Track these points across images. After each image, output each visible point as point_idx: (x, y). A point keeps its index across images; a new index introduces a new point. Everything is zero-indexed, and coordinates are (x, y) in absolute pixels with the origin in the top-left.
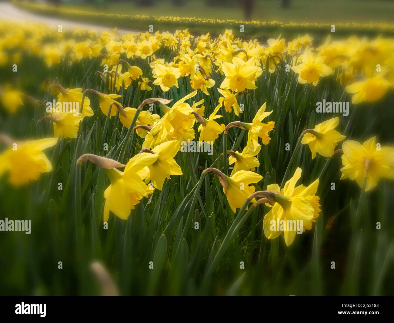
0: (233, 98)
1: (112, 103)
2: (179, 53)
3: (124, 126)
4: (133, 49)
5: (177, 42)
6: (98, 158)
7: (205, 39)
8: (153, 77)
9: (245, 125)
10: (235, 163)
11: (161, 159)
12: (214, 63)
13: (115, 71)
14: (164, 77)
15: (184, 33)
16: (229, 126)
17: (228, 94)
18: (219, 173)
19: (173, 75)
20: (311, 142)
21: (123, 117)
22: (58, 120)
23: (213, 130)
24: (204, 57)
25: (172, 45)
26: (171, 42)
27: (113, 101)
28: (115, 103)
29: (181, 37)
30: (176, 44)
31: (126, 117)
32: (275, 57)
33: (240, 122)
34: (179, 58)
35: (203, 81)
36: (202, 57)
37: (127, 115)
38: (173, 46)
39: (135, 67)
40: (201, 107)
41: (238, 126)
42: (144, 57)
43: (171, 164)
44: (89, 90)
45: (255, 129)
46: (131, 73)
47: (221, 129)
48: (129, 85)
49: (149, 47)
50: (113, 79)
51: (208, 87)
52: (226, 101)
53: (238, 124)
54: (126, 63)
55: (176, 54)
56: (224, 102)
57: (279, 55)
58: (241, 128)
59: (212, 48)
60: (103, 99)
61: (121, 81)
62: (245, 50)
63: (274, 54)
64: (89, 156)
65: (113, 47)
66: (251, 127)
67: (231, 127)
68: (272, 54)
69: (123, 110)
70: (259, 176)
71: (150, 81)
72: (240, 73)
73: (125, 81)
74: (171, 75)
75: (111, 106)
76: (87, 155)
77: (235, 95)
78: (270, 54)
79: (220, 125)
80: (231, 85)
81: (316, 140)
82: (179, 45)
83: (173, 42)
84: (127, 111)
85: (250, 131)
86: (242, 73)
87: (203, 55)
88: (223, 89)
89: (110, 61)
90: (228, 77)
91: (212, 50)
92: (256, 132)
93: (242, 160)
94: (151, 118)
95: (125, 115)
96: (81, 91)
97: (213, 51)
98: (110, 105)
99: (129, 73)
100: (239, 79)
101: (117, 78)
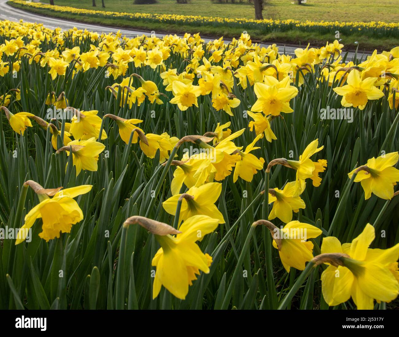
0: (265, 122)
1: (133, 130)
2: (191, 61)
3: (143, 153)
4: (141, 58)
5: (189, 48)
6: (149, 222)
7: (219, 45)
8: (166, 90)
9: (291, 163)
10: (274, 202)
11: (201, 205)
12: (235, 75)
13: (127, 86)
14: (182, 96)
15: (194, 37)
16: (272, 163)
17: (259, 118)
18: (272, 227)
19: (192, 94)
20: (364, 180)
21: (144, 145)
22: (77, 150)
23: (250, 165)
24: (224, 69)
25: (182, 51)
26: (181, 48)
27: (135, 128)
28: (137, 130)
29: (192, 41)
30: (188, 50)
31: (148, 145)
32: (303, 69)
33: (285, 159)
34: (191, 66)
35: (226, 100)
36: (221, 69)
37: (149, 143)
38: (183, 53)
39: (148, 82)
40: (227, 130)
41: (283, 164)
42: (154, 66)
43: (211, 210)
44: (109, 115)
45: (304, 169)
46: (145, 89)
47: (259, 163)
48: (142, 102)
49: (160, 56)
50: (125, 95)
51: (232, 107)
52: (257, 126)
53: (283, 161)
54: (139, 77)
55: (188, 61)
56: (256, 127)
57: (308, 67)
58: (286, 166)
59: (228, 56)
60: (123, 126)
61: (134, 97)
62: (275, 65)
63: (302, 66)
64: (139, 220)
65: (121, 55)
66: (298, 166)
67: (274, 164)
68: (300, 66)
69: (145, 137)
70: (317, 229)
71: (161, 93)
72: (274, 95)
73: (139, 98)
74: (190, 93)
75: (133, 133)
76: (137, 218)
77: (268, 118)
78: (297, 66)
79: (259, 159)
80: (264, 109)
81: (370, 178)
82: (191, 52)
83: (184, 48)
84: (149, 138)
85: (298, 171)
86: (276, 95)
87: (222, 67)
88: (255, 113)
89: (118, 72)
90: (261, 99)
91: (228, 57)
92: (306, 173)
93: (284, 200)
94: (170, 141)
95: (147, 142)
96: (97, 114)
97: (230, 59)
98: (131, 132)
99: (143, 88)
100: (273, 102)
101: (129, 94)
